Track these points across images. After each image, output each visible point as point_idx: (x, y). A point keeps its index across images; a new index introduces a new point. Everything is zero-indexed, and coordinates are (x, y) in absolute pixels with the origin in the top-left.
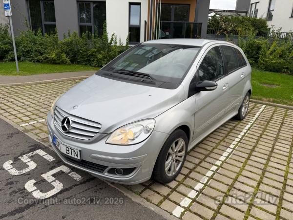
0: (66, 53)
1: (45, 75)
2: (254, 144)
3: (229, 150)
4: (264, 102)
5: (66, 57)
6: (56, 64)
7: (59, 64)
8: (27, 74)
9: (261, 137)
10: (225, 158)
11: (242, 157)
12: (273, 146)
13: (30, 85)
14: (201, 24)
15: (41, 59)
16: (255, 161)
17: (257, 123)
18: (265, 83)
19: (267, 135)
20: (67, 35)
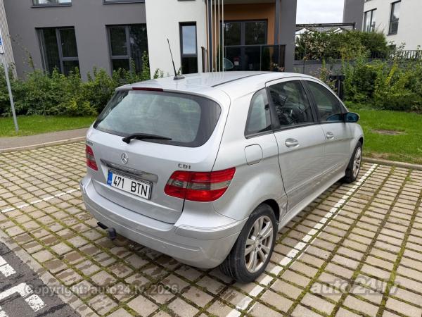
0: (90, 100)
1: (55, 134)
2: (343, 234)
3: (300, 246)
4: (374, 160)
5: (91, 106)
6: (77, 116)
7: (81, 115)
8: (30, 134)
9: (358, 219)
10: (290, 260)
11: (318, 257)
12: (376, 236)
13: (28, 150)
14: (284, 46)
15: (56, 111)
16: (339, 265)
17: (358, 195)
18: (381, 129)
19: (368, 216)
20: (92, 75)
